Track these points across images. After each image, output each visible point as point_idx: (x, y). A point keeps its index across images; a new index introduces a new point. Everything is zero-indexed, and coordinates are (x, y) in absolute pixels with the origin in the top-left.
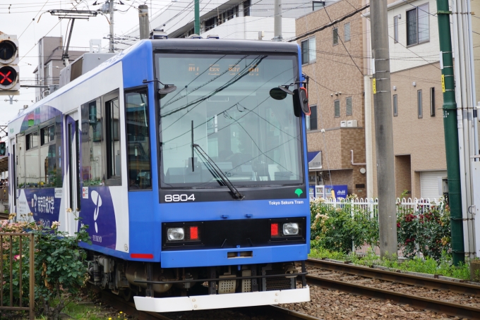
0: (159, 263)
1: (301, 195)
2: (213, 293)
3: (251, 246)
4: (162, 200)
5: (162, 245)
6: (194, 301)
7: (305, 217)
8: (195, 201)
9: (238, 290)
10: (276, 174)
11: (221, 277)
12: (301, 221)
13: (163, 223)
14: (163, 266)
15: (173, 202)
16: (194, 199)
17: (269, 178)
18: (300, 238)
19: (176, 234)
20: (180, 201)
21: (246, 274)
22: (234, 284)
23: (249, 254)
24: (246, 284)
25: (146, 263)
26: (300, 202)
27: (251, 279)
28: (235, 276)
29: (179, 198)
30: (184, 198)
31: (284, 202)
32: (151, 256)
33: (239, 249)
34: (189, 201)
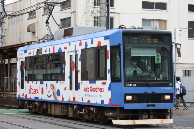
0: (123, 108)
1: (172, 85)
2: (140, 119)
3: (154, 103)
4: (125, 86)
5: (125, 102)
6: (134, 121)
7: (173, 94)
8: (136, 86)
9: (149, 118)
10: (163, 78)
11: (143, 113)
12: (171, 95)
13: (125, 94)
14: (124, 109)
15: (128, 86)
16: (135, 86)
17: (160, 79)
18: (170, 101)
19: (129, 98)
20: (131, 86)
21: (152, 113)
22: (147, 116)
23: (154, 106)
24: (151, 116)
25: (117, 108)
26: (171, 88)
27: (153, 115)
28: (148, 113)
29: (131, 85)
30: (132, 85)
31: (166, 88)
32: (120, 105)
33: (150, 104)
34: (134, 86)
